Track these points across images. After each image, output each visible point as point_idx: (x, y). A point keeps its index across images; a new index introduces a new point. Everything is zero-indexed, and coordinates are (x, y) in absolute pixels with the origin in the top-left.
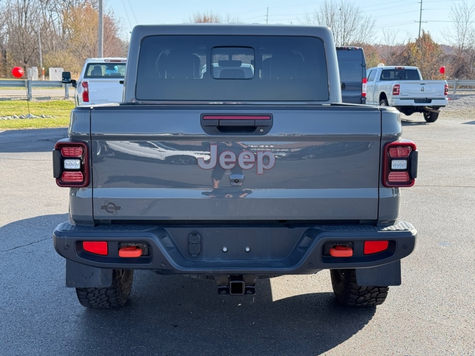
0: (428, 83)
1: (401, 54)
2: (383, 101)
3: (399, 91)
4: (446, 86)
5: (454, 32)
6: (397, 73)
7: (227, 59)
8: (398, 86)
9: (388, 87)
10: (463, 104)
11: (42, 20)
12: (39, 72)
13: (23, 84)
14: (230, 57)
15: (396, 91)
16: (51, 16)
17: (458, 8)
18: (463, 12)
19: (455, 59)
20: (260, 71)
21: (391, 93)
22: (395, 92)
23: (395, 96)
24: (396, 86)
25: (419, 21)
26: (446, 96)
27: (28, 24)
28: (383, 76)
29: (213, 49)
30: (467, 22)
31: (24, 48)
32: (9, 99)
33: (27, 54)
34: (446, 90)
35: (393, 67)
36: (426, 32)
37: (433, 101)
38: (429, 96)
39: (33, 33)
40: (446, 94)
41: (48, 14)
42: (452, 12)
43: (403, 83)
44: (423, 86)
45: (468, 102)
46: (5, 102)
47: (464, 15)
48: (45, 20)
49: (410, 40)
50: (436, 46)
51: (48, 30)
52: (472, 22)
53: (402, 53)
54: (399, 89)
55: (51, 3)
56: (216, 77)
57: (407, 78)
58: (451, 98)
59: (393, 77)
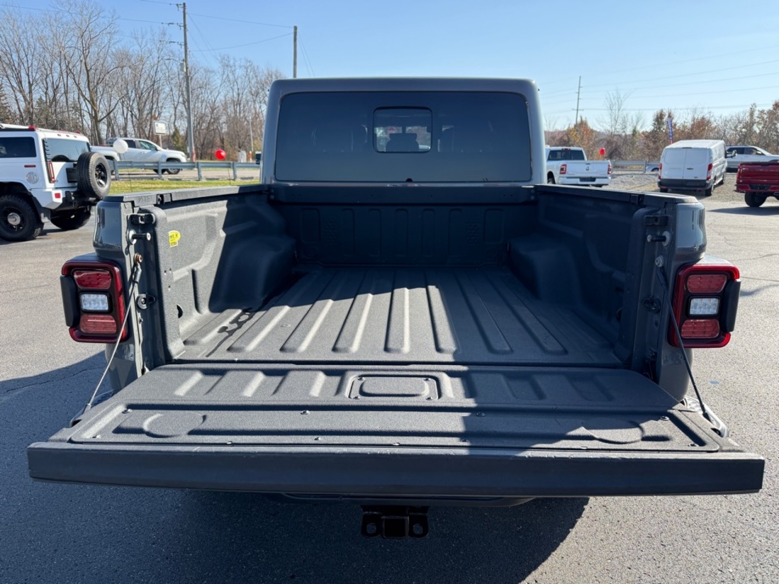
0: (593, 163)
1: (561, 138)
2: (550, 179)
3: (566, 170)
4: (609, 166)
5: (607, 119)
6: (563, 153)
7: (401, 132)
8: (565, 165)
9: (555, 167)
10: (620, 182)
11: (253, 111)
12: (247, 156)
13: (228, 165)
14: (404, 130)
15: (563, 170)
16: (260, 107)
17: (612, 97)
18: (616, 101)
19: (609, 143)
20: (439, 141)
21: (558, 172)
22: (562, 172)
23: (562, 175)
24: (563, 165)
25: (576, 108)
26: (609, 175)
27: (242, 115)
28: (550, 156)
29: (376, 111)
30: (619, 110)
31: (238, 135)
32: (217, 179)
33: (241, 140)
34: (609, 170)
35: (560, 148)
36: (584, 119)
37: (597, 180)
38: (593, 175)
39: (246, 123)
40: (609, 173)
41: (257, 106)
42: (606, 100)
43: (570, 163)
44: (588, 165)
45: (624, 180)
46: (213, 182)
47: (617, 103)
48: (256, 111)
49: (569, 125)
50: (592, 131)
51: (258, 119)
52: (623, 110)
53: (563, 137)
54: (566, 168)
55: (260, 96)
56: (380, 150)
57: (572, 158)
58: (613, 177)
59: (560, 158)
